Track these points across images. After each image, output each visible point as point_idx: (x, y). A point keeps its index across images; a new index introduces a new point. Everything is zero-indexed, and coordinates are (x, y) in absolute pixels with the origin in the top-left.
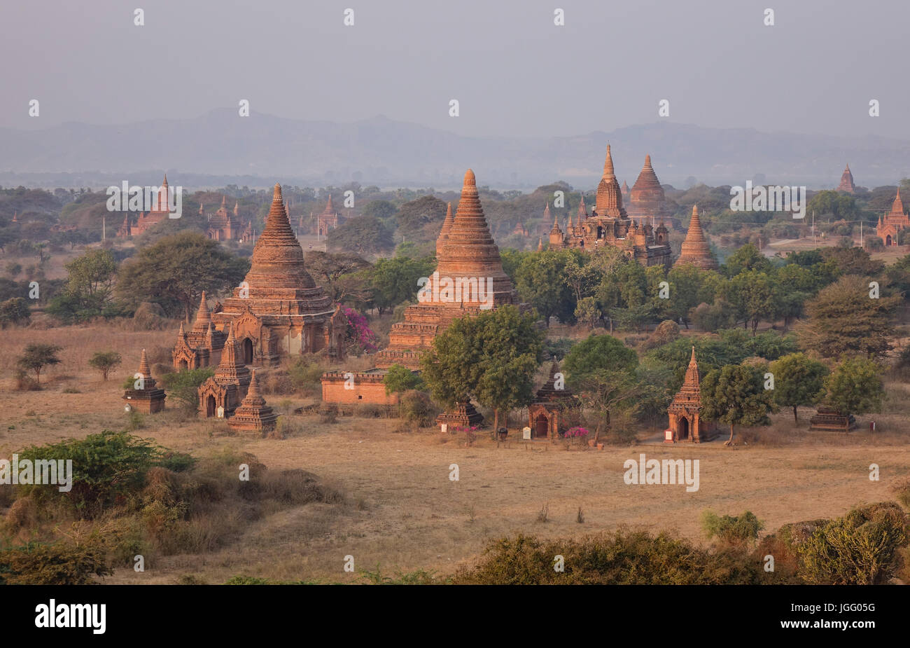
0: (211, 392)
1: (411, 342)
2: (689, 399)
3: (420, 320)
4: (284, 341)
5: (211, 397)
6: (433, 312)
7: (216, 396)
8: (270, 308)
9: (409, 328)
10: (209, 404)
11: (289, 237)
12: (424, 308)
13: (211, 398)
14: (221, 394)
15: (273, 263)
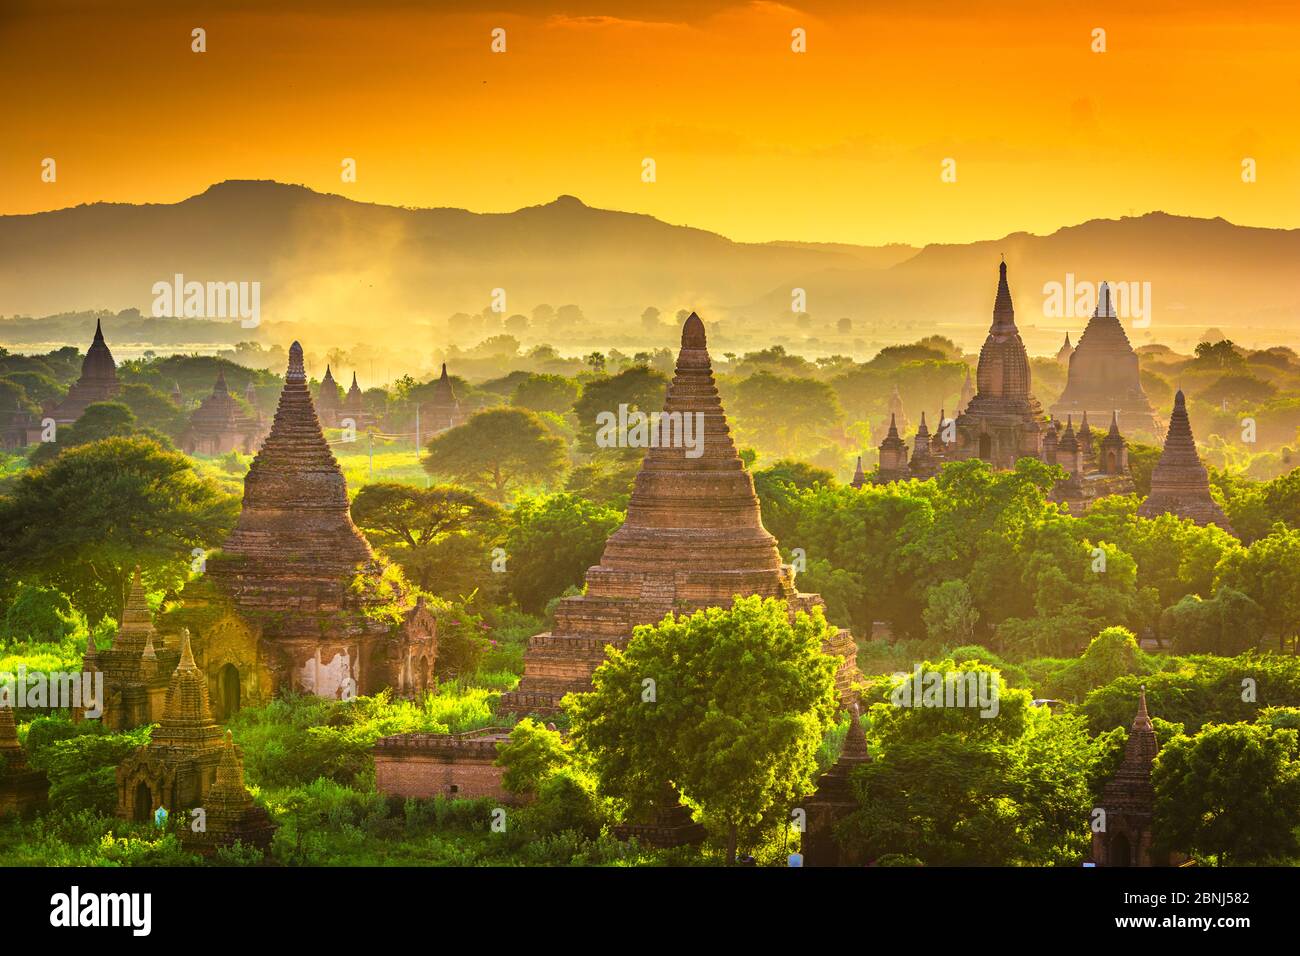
0: (142, 776)
1: (570, 674)
2: (1132, 796)
3: (589, 628)
4: (304, 671)
5: (142, 786)
6: (616, 611)
7: (152, 785)
8: (278, 602)
9: (566, 645)
10: (138, 801)
11: (318, 454)
12: (597, 604)
13: (143, 789)
14: (162, 782)
15: (283, 508)
